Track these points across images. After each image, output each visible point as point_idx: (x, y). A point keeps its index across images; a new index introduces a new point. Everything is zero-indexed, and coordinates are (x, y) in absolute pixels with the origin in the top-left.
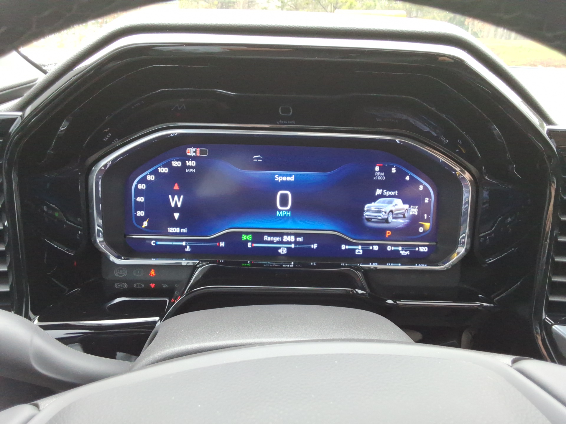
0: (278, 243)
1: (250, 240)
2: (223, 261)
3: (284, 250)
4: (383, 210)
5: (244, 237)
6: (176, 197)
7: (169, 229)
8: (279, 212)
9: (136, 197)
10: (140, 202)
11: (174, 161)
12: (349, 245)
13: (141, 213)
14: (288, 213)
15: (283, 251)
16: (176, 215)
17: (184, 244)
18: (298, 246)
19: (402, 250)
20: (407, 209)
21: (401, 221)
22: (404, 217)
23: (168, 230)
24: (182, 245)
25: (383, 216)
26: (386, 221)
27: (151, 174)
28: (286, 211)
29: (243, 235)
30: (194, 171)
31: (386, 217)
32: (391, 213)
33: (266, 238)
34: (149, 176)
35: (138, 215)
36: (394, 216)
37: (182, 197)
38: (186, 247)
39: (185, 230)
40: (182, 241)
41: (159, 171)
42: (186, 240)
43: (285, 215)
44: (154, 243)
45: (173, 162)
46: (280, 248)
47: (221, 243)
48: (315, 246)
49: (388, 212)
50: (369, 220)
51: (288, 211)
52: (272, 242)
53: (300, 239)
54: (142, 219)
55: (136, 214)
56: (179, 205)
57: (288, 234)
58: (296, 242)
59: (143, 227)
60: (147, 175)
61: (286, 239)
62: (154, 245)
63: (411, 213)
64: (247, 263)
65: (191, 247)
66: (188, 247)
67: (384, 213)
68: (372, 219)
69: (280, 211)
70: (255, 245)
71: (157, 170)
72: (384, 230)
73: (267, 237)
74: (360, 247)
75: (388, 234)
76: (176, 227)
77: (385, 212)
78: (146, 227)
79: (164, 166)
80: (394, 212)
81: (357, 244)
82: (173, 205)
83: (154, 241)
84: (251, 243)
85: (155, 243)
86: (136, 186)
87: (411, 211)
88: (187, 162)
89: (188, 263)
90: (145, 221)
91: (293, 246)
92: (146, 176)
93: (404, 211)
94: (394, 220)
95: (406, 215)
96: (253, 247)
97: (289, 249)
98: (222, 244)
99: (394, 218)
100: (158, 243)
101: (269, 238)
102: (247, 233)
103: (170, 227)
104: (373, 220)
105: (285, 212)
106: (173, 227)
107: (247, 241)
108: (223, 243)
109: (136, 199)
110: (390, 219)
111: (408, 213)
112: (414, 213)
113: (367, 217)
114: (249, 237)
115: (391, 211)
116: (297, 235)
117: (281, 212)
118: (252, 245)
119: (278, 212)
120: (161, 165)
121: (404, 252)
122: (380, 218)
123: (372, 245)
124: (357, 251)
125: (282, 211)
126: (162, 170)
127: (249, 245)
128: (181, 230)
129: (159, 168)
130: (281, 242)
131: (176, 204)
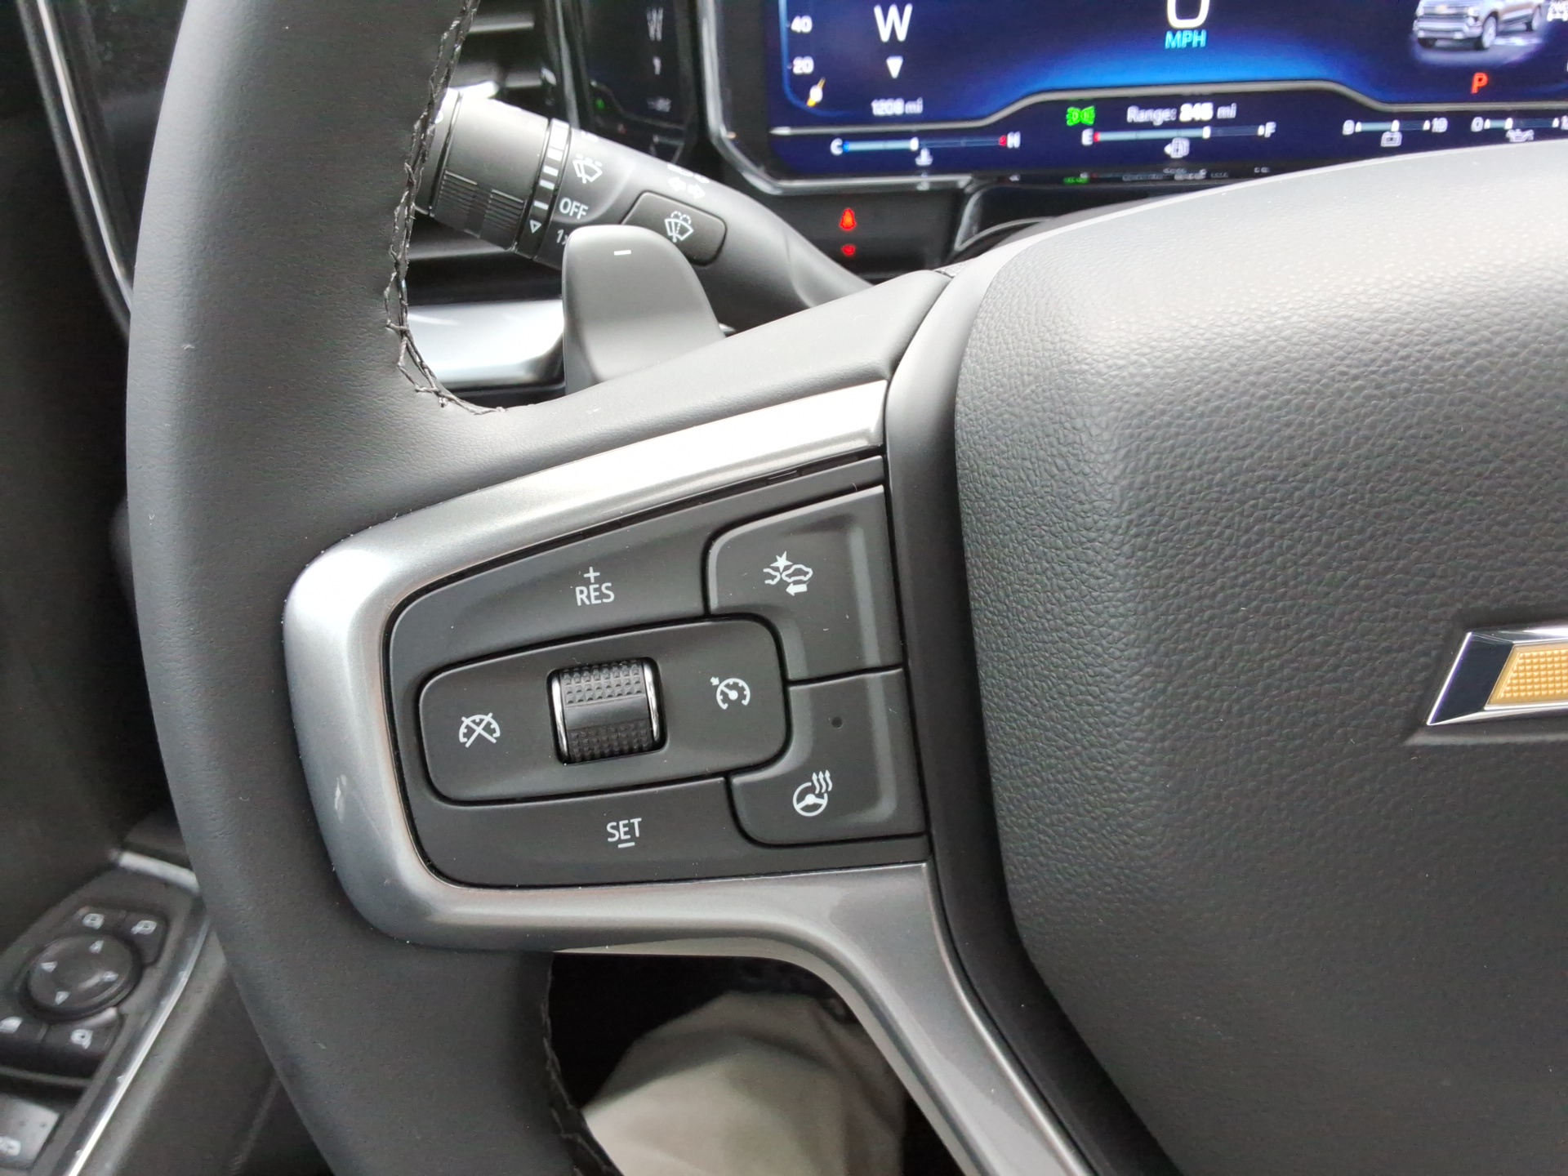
0: (1166, 125)
1: (1091, 122)
3: (1180, 147)
4: (1471, 12)
5: (1074, 116)
6: (893, 10)
7: (874, 104)
8: (1174, 35)
9: (790, 19)
10: (802, 32)
12: (1364, 120)
13: (803, 66)
14: (1200, 34)
15: (1178, 148)
16: (895, 65)
17: (913, 144)
18: (1221, 132)
19: (1514, 128)
20: (1539, 6)
21: (1519, 42)
22: (1529, 28)
23: (871, 108)
24: (908, 150)
25: (1468, 29)
26: (1476, 44)
28: (1192, 30)
29: (1070, 110)
31: (1476, 32)
32: (1492, 21)
33: (1134, 114)
35: (797, 69)
36: (1501, 27)
37: (908, 9)
38: (917, 153)
39: (916, 107)
40: (907, 136)
42: (921, 135)
43: (1189, 44)
44: (838, 146)
46: (1169, 141)
47: (1010, 136)
48: (1267, 130)
49: (1483, 16)
50: (1427, 43)
51: (1199, 29)
52: (1148, 126)
53: (1228, 112)
54: (807, 82)
55: (792, 70)
56: (902, 36)
57: (1194, 99)
58: (1215, 122)
59: (812, 102)
61: (1188, 112)
62: (839, 151)
63: (1550, 17)
65: (932, 152)
66: (924, 153)
67: (1471, 21)
68: (1435, 39)
69: (1174, 31)
70: (1103, 137)
72: (1468, 72)
73: (1135, 110)
74: (1395, 125)
75: (1479, 81)
76: (895, 100)
77: (1476, 19)
78: (818, 105)
80: (1500, 14)
81: (1388, 117)
82: (885, 36)
83: (838, 142)
84: (1090, 132)
85: (841, 146)
87: (1550, 10)
90: (816, 83)
91: (1206, 133)
93: (1529, 11)
94: (1501, 41)
95: (1535, 24)
96: (1097, 144)
97: (1195, 143)
98: (1014, 140)
99: (1500, 34)
100: (848, 146)
101: (1142, 113)
102: (1081, 104)
103: (877, 100)
104: (1439, 43)
105: (1190, 33)
106: (886, 100)
107: (1081, 127)
108: (1017, 136)
109: (791, 24)
110: (1489, 39)
111: (1541, 14)
112: (1558, 16)
113: (1421, 34)
114: (1088, 115)
115: (1494, 15)
116: (1219, 100)
117: (1178, 35)
118: (1094, 136)
119: (1169, 35)
121: (1518, 132)
122: (1459, 36)
123: (1431, 116)
124: (1386, 136)
125: (1182, 30)
127: (1087, 138)
128: (908, 106)
130: (1175, 124)
131: (893, 32)
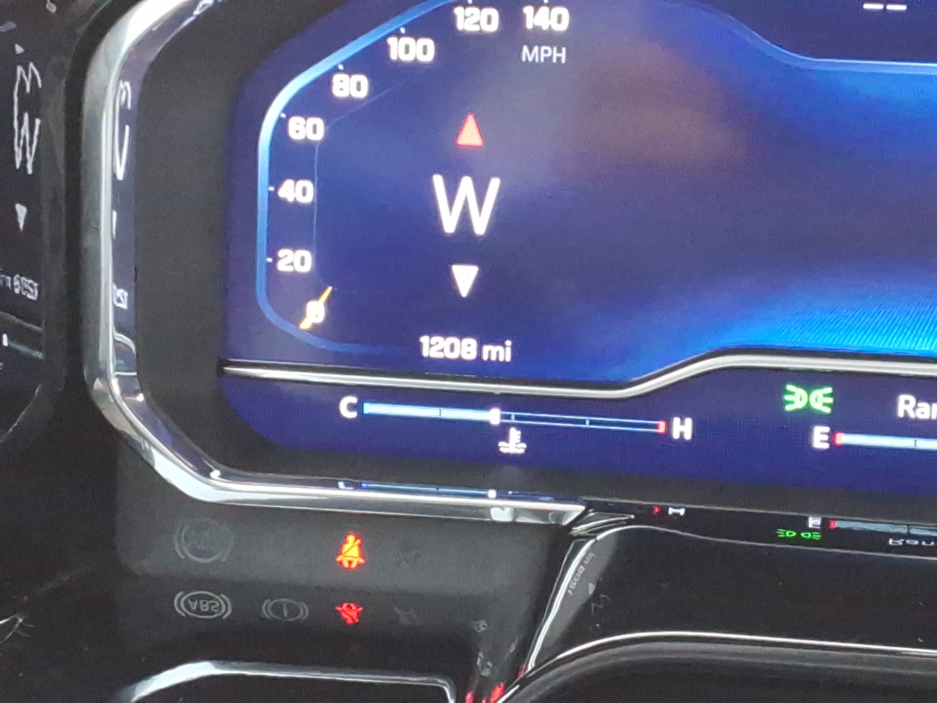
2: (682, 512)
6: (466, 185)
7: (424, 340)
9: (276, 180)
10: (296, 204)
11: (465, 5)
13: (295, 261)
16: (465, 276)
17: (494, 416)
23: (419, 346)
24: (484, 424)
27: (351, 67)
29: (790, 387)
30: (563, 55)
33: (906, 405)
34: (344, 77)
35: (282, 266)
37: (495, 185)
38: (502, 432)
39: (502, 353)
40: (484, 401)
41: (393, 56)
42: (506, 402)
44: (351, 407)
45: (458, 11)
47: (676, 420)
54: (300, 288)
55: (274, 264)
56: (480, 225)
59: (305, 325)
60: (335, 70)
62: (353, 415)
64: (800, 524)
65: (528, 435)
66: (515, 434)
70: (843, 439)
71: (381, 47)
73: (912, 399)
76: (462, 335)
78: (316, 329)
79: (415, 31)
82: (449, 224)
83: (353, 400)
84: (827, 429)
85: (357, 407)
86: (281, 126)
88: (528, 10)
89: (517, 512)
90: (317, 296)
92: (325, 81)
96: (836, 451)
98: (683, 428)
100: (370, 408)
101: (924, 406)
102: (809, 379)
103: (431, 334)
106: (445, 334)
107: (809, 417)
108: (689, 421)
109: (277, 188)
118: (832, 435)
120: (400, 22)
126: (407, 49)
127: (819, 438)
128: (486, 348)
129: (392, 41)
131: (465, 219)
